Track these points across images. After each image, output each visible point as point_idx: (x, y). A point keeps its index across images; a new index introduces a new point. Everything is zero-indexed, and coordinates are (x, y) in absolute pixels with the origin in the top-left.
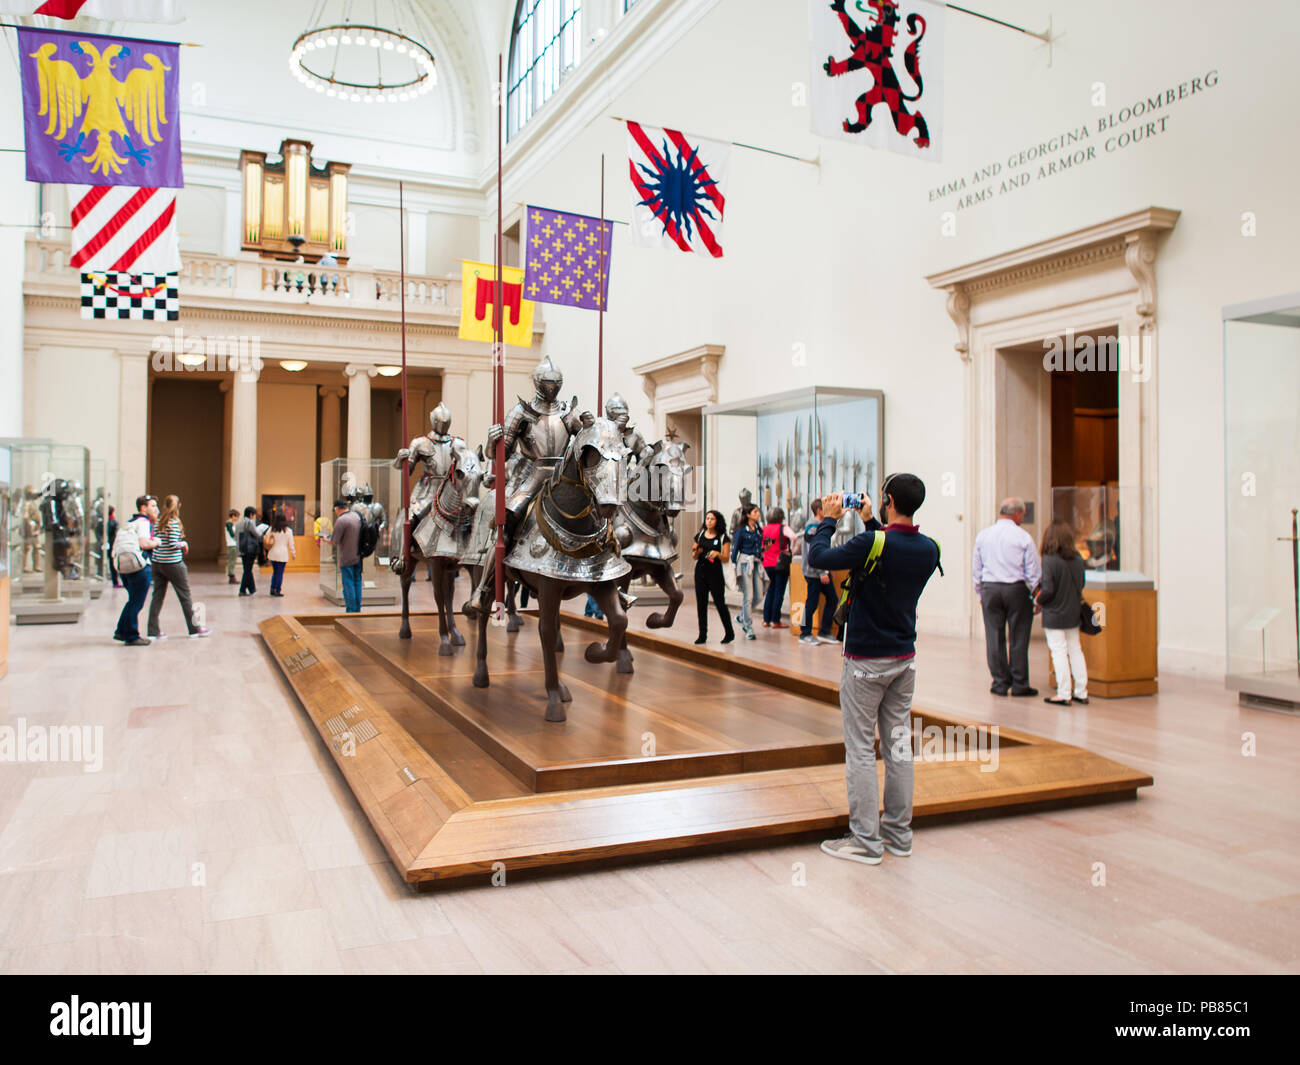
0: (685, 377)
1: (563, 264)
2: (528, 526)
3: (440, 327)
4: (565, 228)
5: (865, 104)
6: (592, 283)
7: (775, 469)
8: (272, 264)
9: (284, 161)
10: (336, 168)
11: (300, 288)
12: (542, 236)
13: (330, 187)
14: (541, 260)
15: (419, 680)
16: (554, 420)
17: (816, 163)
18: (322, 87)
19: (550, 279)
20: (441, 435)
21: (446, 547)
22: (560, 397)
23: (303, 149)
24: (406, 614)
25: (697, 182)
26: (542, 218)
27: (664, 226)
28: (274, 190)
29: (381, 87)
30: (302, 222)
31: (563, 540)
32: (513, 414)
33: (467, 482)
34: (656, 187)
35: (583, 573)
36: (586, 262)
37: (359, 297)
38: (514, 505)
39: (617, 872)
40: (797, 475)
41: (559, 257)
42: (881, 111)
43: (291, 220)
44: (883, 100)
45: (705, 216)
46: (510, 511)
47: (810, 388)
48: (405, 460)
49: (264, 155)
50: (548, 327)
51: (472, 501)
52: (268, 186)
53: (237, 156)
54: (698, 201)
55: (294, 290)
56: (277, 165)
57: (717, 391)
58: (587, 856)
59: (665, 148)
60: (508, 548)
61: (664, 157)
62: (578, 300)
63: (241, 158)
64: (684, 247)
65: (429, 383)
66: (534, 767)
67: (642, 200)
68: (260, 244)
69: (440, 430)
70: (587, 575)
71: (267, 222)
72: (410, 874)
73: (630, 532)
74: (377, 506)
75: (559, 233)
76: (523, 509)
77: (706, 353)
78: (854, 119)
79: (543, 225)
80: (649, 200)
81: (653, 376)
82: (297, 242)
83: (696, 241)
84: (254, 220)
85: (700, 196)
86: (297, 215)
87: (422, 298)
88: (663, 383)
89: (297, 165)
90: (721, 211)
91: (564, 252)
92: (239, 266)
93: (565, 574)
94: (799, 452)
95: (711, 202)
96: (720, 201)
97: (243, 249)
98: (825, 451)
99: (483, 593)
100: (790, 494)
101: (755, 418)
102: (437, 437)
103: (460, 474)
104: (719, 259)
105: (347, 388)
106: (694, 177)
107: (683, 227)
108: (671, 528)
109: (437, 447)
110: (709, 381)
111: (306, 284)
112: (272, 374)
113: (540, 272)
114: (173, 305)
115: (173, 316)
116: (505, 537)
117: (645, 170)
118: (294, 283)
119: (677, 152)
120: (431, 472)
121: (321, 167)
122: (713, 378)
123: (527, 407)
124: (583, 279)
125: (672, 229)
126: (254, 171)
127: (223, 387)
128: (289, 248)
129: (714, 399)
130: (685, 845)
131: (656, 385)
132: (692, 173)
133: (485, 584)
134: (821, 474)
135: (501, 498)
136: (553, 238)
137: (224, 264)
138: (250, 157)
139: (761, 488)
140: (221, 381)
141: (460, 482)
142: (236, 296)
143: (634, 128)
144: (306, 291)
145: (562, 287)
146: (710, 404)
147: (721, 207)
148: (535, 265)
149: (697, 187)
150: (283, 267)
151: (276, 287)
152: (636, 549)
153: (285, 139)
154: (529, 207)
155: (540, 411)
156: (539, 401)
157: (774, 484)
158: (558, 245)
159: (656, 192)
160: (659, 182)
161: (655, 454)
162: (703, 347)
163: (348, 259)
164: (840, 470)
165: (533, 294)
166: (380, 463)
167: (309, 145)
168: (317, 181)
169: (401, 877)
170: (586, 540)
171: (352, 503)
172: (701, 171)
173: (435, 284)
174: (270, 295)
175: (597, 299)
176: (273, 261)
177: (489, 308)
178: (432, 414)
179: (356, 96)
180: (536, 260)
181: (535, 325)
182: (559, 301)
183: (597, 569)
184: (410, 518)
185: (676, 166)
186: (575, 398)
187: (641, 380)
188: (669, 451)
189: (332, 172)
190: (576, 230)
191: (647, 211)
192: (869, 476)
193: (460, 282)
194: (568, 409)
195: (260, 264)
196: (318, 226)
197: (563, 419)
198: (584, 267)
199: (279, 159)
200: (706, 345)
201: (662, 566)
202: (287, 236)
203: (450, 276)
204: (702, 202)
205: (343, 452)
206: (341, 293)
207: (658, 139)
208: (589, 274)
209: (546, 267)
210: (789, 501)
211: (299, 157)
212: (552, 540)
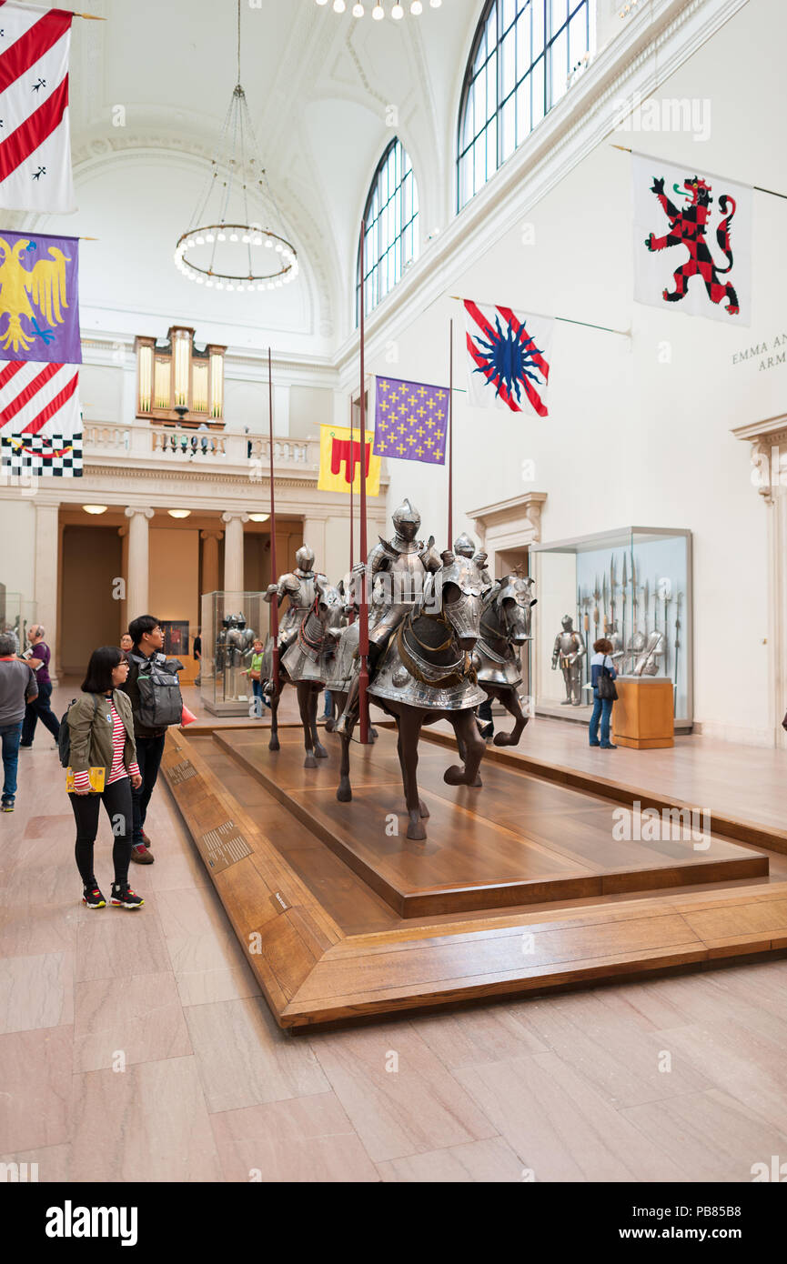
0: (512, 521)
1: (407, 425)
2: (390, 657)
3: (300, 480)
4: (408, 395)
5: (682, 275)
6: (432, 441)
7: (593, 599)
8: (161, 430)
9: (171, 344)
10: (214, 349)
11: (184, 449)
12: (389, 402)
13: (209, 366)
14: (388, 422)
15: (289, 793)
16: (413, 559)
17: (628, 334)
18: (201, 279)
19: (396, 438)
20: (306, 572)
21: (311, 672)
22: (418, 538)
23: (187, 334)
24: (275, 727)
25: (525, 351)
26: (388, 386)
27: (496, 389)
28: (163, 369)
29: (252, 278)
30: (186, 396)
31: (424, 671)
32: (374, 553)
33: (329, 614)
34: (490, 356)
35: (443, 702)
36: (427, 423)
37: (233, 456)
38: (377, 635)
39: (491, 1011)
40: (613, 604)
41: (404, 419)
42: (697, 282)
43: (177, 393)
44: (698, 272)
45: (532, 381)
46: (373, 643)
47: (628, 528)
48: (273, 594)
49: (155, 340)
50: (392, 478)
51: (334, 631)
52: (158, 364)
53: (132, 341)
54: (525, 368)
55: (179, 451)
56: (165, 348)
57: (540, 531)
58: (462, 996)
59: (497, 323)
60: (372, 677)
61: (496, 330)
62: (420, 455)
63: (136, 342)
64: (514, 407)
65: (293, 527)
66: (401, 893)
67: (478, 367)
68: (151, 413)
69: (304, 567)
70: (447, 703)
71: (157, 395)
72: (284, 1019)
73: (479, 659)
74: (249, 631)
75: (404, 399)
76: (385, 641)
77: (530, 499)
78: (672, 289)
79: (389, 392)
80: (484, 368)
81: (484, 519)
82: (182, 411)
83: (524, 402)
84: (146, 393)
85: (528, 364)
86: (181, 390)
87: (286, 456)
88: (492, 526)
89: (182, 347)
90: (546, 376)
91: (408, 415)
92: (134, 431)
93: (427, 703)
94: (614, 584)
95: (537, 368)
96: (545, 369)
97: (137, 418)
98: (638, 584)
99: (347, 719)
100: (607, 620)
101: (574, 555)
102: (302, 574)
103: (323, 606)
104: (546, 417)
105: (224, 532)
106: (523, 347)
107: (513, 390)
108: (517, 656)
109: (302, 583)
110: (533, 523)
111: (189, 446)
112: (160, 521)
113: (387, 432)
114: (77, 464)
115: (78, 473)
116: (368, 667)
117: (480, 341)
118: (179, 445)
119: (508, 326)
120: (297, 604)
121: (202, 349)
122: (537, 521)
123: (387, 546)
124: (424, 438)
125: (503, 392)
126: (146, 352)
127: (121, 532)
128: (176, 417)
129: (537, 539)
130: (559, 983)
131: (486, 527)
132: (520, 344)
133: (350, 709)
134: (635, 603)
135: (364, 629)
136: (398, 404)
137: (121, 430)
138: (143, 341)
139: (580, 615)
140: (119, 527)
141: (323, 614)
142: (130, 457)
143: (469, 305)
144: (189, 451)
145: (406, 444)
146: (534, 543)
147: (546, 372)
148: (383, 426)
149: (526, 355)
150: (170, 432)
151: (164, 449)
152: (484, 675)
153: (171, 326)
154: (377, 377)
155: (399, 550)
156: (399, 541)
157: (592, 612)
158: (403, 409)
159: (490, 361)
160: (492, 352)
161: (503, 588)
162: (527, 494)
163: (224, 425)
164: (652, 600)
165: (382, 450)
166: (251, 595)
167: (191, 331)
168: (198, 360)
169: (275, 1020)
170: (445, 670)
171: (228, 629)
172: (528, 341)
173: (297, 445)
174: (159, 455)
175: (438, 454)
176: (163, 427)
177: (343, 463)
178: (298, 553)
179: (231, 286)
180: (384, 422)
181: (382, 477)
182: (403, 457)
183: (456, 698)
184: (279, 645)
185: (507, 338)
186: (432, 538)
187: (474, 522)
188: (515, 585)
189: (210, 353)
190: (418, 397)
191: (482, 376)
192: (679, 604)
193: (318, 442)
194: (426, 548)
195: (151, 429)
196: (200, 398)
197: (421, 557)
198: (425, 427)
199: (167, 343)
200: (531, 493)
201: (509, 690)
202: (174, 407)
203: (309, 438)
204: (529, 369)
205: (221, 587)
206: (218, 453)
207: (491, 316)
208: (429, 433)
209: (393, 427)
210: (606, 626)
211: (183, 341)
212: (413, 671)
